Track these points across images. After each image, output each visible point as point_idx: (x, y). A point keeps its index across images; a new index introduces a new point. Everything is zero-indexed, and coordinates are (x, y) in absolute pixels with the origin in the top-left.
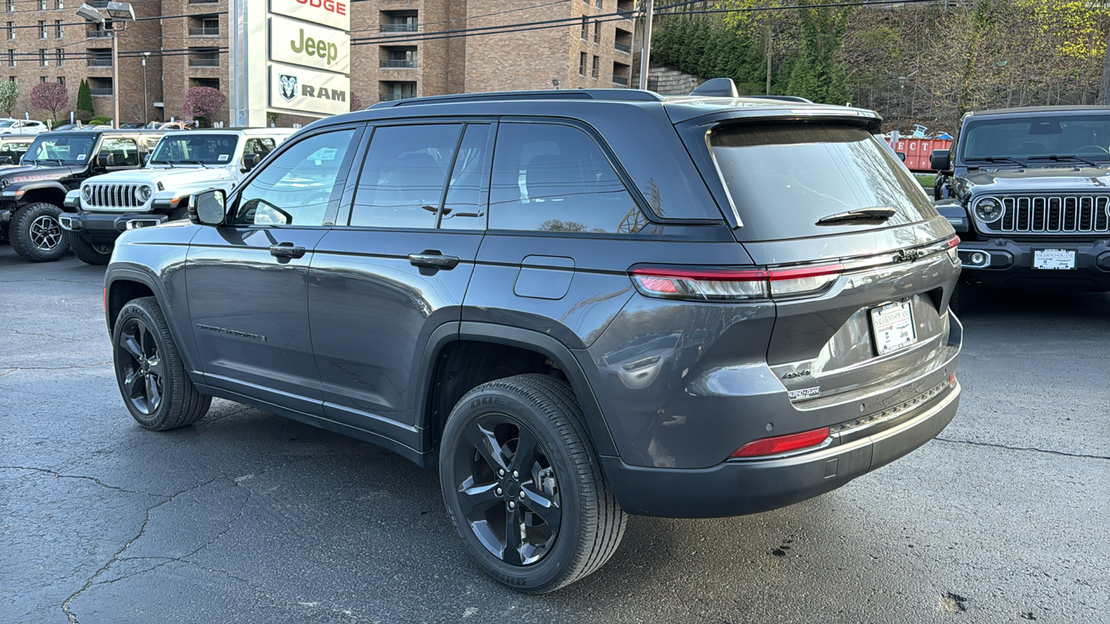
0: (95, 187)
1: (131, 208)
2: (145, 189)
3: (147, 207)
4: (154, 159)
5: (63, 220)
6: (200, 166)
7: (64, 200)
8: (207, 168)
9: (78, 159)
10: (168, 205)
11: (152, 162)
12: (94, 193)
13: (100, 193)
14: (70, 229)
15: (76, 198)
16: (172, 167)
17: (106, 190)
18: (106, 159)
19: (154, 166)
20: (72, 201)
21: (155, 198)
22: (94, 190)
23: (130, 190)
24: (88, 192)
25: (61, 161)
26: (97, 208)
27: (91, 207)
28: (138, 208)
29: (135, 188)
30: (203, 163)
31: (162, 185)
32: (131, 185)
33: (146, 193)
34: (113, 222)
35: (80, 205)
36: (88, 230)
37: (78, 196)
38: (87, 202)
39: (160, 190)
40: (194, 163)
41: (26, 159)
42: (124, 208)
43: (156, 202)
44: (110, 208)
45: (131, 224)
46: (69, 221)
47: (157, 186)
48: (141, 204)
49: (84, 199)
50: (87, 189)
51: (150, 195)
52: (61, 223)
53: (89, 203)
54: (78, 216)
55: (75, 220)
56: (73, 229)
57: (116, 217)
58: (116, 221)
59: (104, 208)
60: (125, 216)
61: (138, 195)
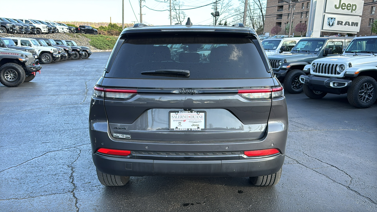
0: (317, 64)
1: (333, 75)
2: (342, 66)
3: (341, 75)
4: (347, 51)
5: (301, 78)
6: (372, 54)
7: (303, 69)
8: (375, 56)
9: (315, 50)
10: (353, 75)
11: (346, 52)
12: (317, 67)
13: (319, 67)
14: (304, 83)
15: (308, 69)
16: (356, 55)
17: (323, 66)
18: (328, 51)
19: (347, 54)
20: (306, 70)
21: (346, 71)
22: (317, 65)
23: (334, 66)
24: (314, 66)
25: (308, 51)
26: (317, 74)
27: (315, 73)
28: (337, 76)
29: (337, 65)
30: (373, 53)
31: (351, 65)
32: (335, 64)
33: (342, 68)
34: (324, 81)
35: (309, 73)
36: (311, 84)
37: (309, 68)
38: (313, 71)
39: (349, 67)
40: (368, 53)
41: (294, 50)
42: (330, 75)
43: (347, 73)
44: (323, 74)
45: (332, 83)
46: (304, 79)
47: (348, 65)
48: (339, 73)
49: (312, 69)
50: (314, 65)
51: (344, 69)
52: (300, 80)
53: (314, 71)
54: (308, 77)
55: (306, 79)
56: (305, 83)
57: (326, 79)
58: (325, 81)
59: (320, 74)
60: (330, 79)
61: (338, 69)
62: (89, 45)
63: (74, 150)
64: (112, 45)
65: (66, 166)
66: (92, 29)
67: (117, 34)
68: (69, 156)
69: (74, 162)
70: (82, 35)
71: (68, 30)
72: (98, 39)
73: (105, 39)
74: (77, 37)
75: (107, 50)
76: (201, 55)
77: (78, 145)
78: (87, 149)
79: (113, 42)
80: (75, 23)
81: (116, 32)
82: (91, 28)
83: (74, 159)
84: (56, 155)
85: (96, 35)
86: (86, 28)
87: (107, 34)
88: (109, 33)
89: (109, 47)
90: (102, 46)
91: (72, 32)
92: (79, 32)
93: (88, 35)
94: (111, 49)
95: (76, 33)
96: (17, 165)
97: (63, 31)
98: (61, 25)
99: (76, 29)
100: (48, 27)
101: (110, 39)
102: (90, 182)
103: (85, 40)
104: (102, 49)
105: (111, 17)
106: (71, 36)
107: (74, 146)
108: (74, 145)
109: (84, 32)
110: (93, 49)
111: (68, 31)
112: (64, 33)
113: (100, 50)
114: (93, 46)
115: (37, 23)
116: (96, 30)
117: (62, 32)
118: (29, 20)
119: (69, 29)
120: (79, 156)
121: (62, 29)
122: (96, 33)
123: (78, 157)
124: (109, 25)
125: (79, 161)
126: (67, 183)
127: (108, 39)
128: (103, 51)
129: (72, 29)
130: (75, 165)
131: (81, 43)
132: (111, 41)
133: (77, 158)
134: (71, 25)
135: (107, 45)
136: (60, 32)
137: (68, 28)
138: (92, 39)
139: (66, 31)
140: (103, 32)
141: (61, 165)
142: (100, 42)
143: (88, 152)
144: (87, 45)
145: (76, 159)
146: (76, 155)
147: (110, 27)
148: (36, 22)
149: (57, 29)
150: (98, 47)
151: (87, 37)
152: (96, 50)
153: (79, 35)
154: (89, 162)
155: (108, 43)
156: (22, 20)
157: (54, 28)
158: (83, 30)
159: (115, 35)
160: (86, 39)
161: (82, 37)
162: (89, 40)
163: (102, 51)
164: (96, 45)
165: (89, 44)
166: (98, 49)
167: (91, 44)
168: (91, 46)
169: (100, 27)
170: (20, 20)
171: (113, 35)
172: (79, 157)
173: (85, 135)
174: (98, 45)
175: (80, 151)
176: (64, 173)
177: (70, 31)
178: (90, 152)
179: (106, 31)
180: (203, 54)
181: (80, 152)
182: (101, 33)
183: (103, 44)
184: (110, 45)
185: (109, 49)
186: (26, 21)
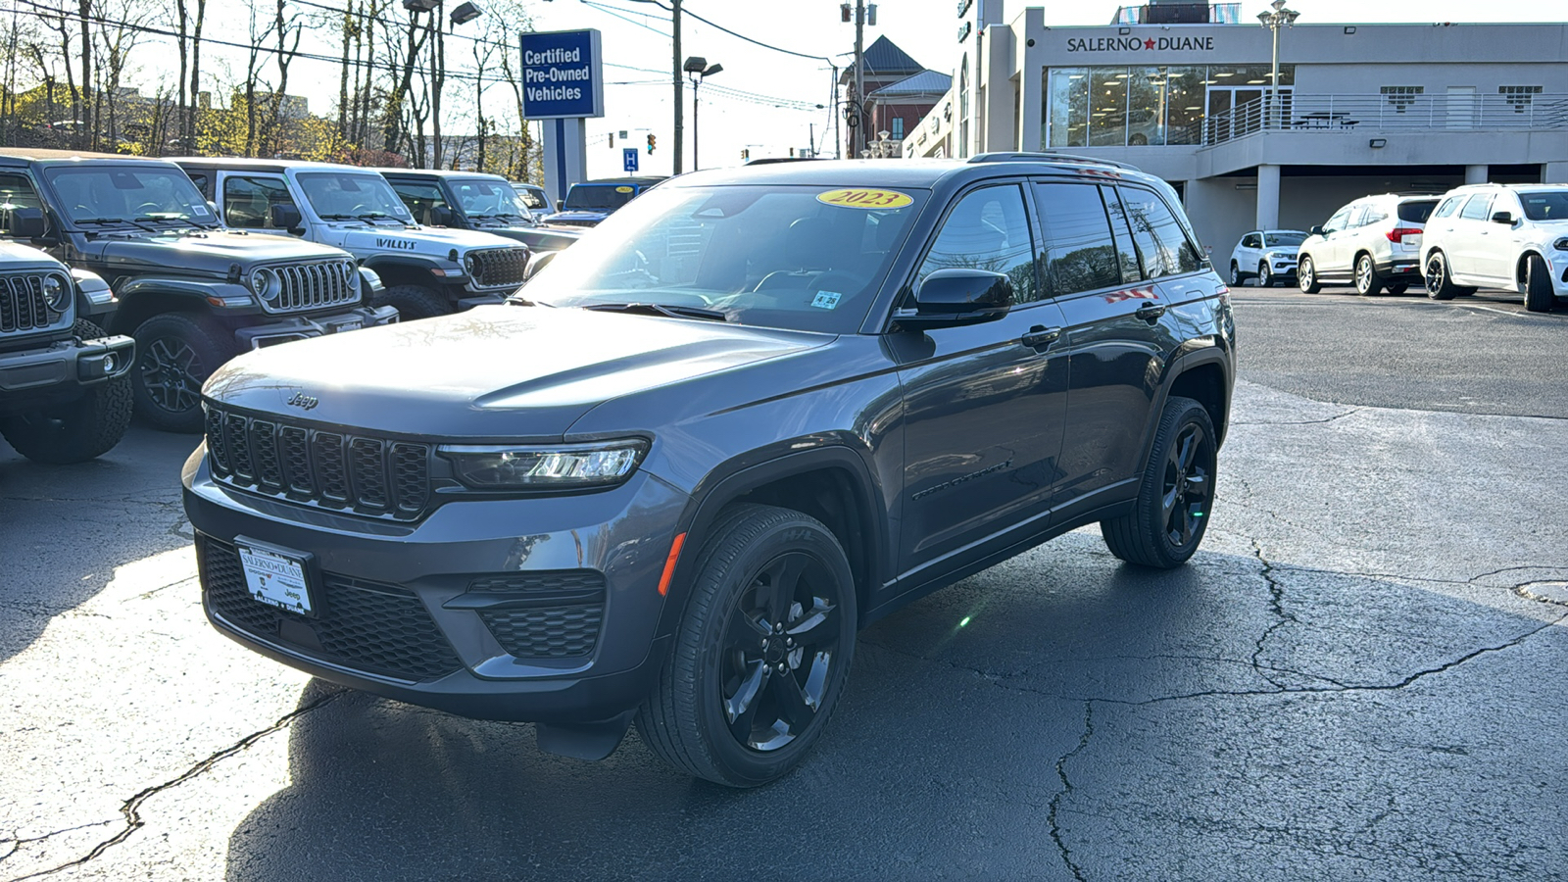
63: (1284, 676)
65: (1302, 618)
68: (1298, 648)
69: (1275, 627)
77: (1268, 698)
78: (1227, 664)
83: (1277, 634)
107: (1290, 696)
108: (1287, 703)
120: (1262, 644)
123: (1264, 639)
125: (1257, 626)
126: (1288, 583)
130: (1270, 617)
133: (1265, 635)
141: (1320, 625)
143: (1223, 650)
145: (1268, 635)
146: (1273, 649)
154: (1224, 617)
172: (1258, 639)
175: (1255, 665)
176: (1302, 603)
178: (1217, 651)
181: (1255, 661)
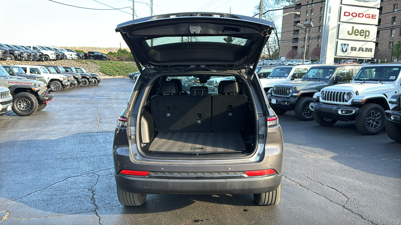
0: (326, 92)
1: (341, 103)
2: (349, 94)
3: (349, 103)
4: (356, 78)
5: (311, 106)
6: (379, 82)
7: (313, 97)
8: (382, 83)
9: (326, 78)
10: (360, 103)
11: (355, 80)
12: (326, 95)
13: (328, 95)
14: (313, 110)
15: (318, 96)
16: (364, 82)
17: (331, 94)
18: (338, 78)
19: (356, 81)
20: (316, 97)
21: (354, 99)
22: (326, 93)
23: (342, 94)
24: (323, 94)
25: (319, 79)
26: (326, 101)
27: (324, 101)
28: (345, 103)
29: (344, 93)
30: (380, 81)
31: (358, 93)
32: (343, 92)
33: (350, 96)
34: (332, 109)
35: (319, 100)
36: (321, 111)
37: (319, 96)
38: (322, 98)
39: (357, 95)
40: (376, 80)
41: (305, 77)
42: (338, 103)
43: (354, 101)
44: (332, 102)
45: (340, 111)
46: (313, 106)
47: (355, 93)
48: (347, 101)
49: (321, 97)
50: (323, 92)
51: (352, 97)
52: (310, 107)
53: (323, 99)
54: (317, 105)
55: (316, 107)
56: (314, 110)
57: (335, 107)
58: (334, 109)
59: (329, 102)
60: (338, 107)
61: (346, 97)
62: (98, 72)
63: (93, 175)
64: (122, 71)
65: (86, 190)
66: (102, 55)
67: (127, 60)
68: (89, 181)
69: (94, 186)
70: (91, 61)
71: (76, 56)
72: (107, 65)
73: (115, 65)
74: (86, 64)
75: (116, 76)
76: (213, 81)
77: (96, 171)
78: (104, 175)
79: (123, 68)
80: (82, 48)
81: (126, 58)
82: (100, 54)
83: (94, 184)
84: (76, 180)
85: (105, 61)
86: (96, 54)
87: (116, 60)
88: (118, 59)
89: (118, 73)
90: (111, 72)
91: (80, 58)
92: (88, 58)
93: (97, 61)
94: (121, 75)
95: (85, 59)
96: (42, 189)
97: (72, 57)
98: (69, 51)
99: (85, 55)
100: (56, 53)
101: (120, 65)
102: (110, 203)
103: (94, 66)
104: (111, 75)
105: (120, 43)
106: (80, 63)
107: (92, 172)
108: (92, 171)
109: (93, 57)
110: (102, 76)
111: (76, 58)
112: (73, 59)
113: (109, 76)
114: (102, 73)
115: (45, 50)
116: (105, 56)
117: (70, 58)
118: (37, 47)
119: (78, 56)
120: (97, 180)
121: (70, 55)
122: (105, 59)
123: (97, 182)
124: (119, 51)
125: (98, 185)
126: (89, 204)
127: (117, 65)
128: (113, 77)
129: (81, 55)
130: (95, 188)
131: (89, 69)
132: (121, 67)
134: (79, 51)
135: (117, 71)
136: (68, 58)
137: (77, 54)
138: (101, 66)
139: (75, 57)
140: (113, 58)
141: (82, 189)
142: (109, 68)
143: (106, 177)
144: (96, 72)
145: (96, 183)
146: (95, 180)
147: (120, 53)
148: (44, 48)
149: (65, 55)
150: (108, 74)
151: (96, 63)
152: (105, 76)
153: (88, 62)
154: (107, 186)
155: (118, 70)
156: (30, 47)
157: (63, 54)
158: (91, 56)
159: (125, 61)
160: (96, 65)
161: (91, 63)
162: (98, 67)
163: (111, 77)
164: (105, 71)
165: (98, 70)
166: (108, 76)
167: (100, 70)
168: (100, 72)
169: (109, 53)
170: (28, 46)
171: (123, 61)
172: (98, 182)
173: (102, 162)
174: (107, 71)
175: (99, 176)
176: (86, 196)
177: (78, 57)
178: (107, 177)
179: (115, 56)
180: (215, 81)
181: (99, 177)
182: (111, 59)
183: (113, 70)
184: (120, 71)
185: (118, 75)
186: (34, 48)
